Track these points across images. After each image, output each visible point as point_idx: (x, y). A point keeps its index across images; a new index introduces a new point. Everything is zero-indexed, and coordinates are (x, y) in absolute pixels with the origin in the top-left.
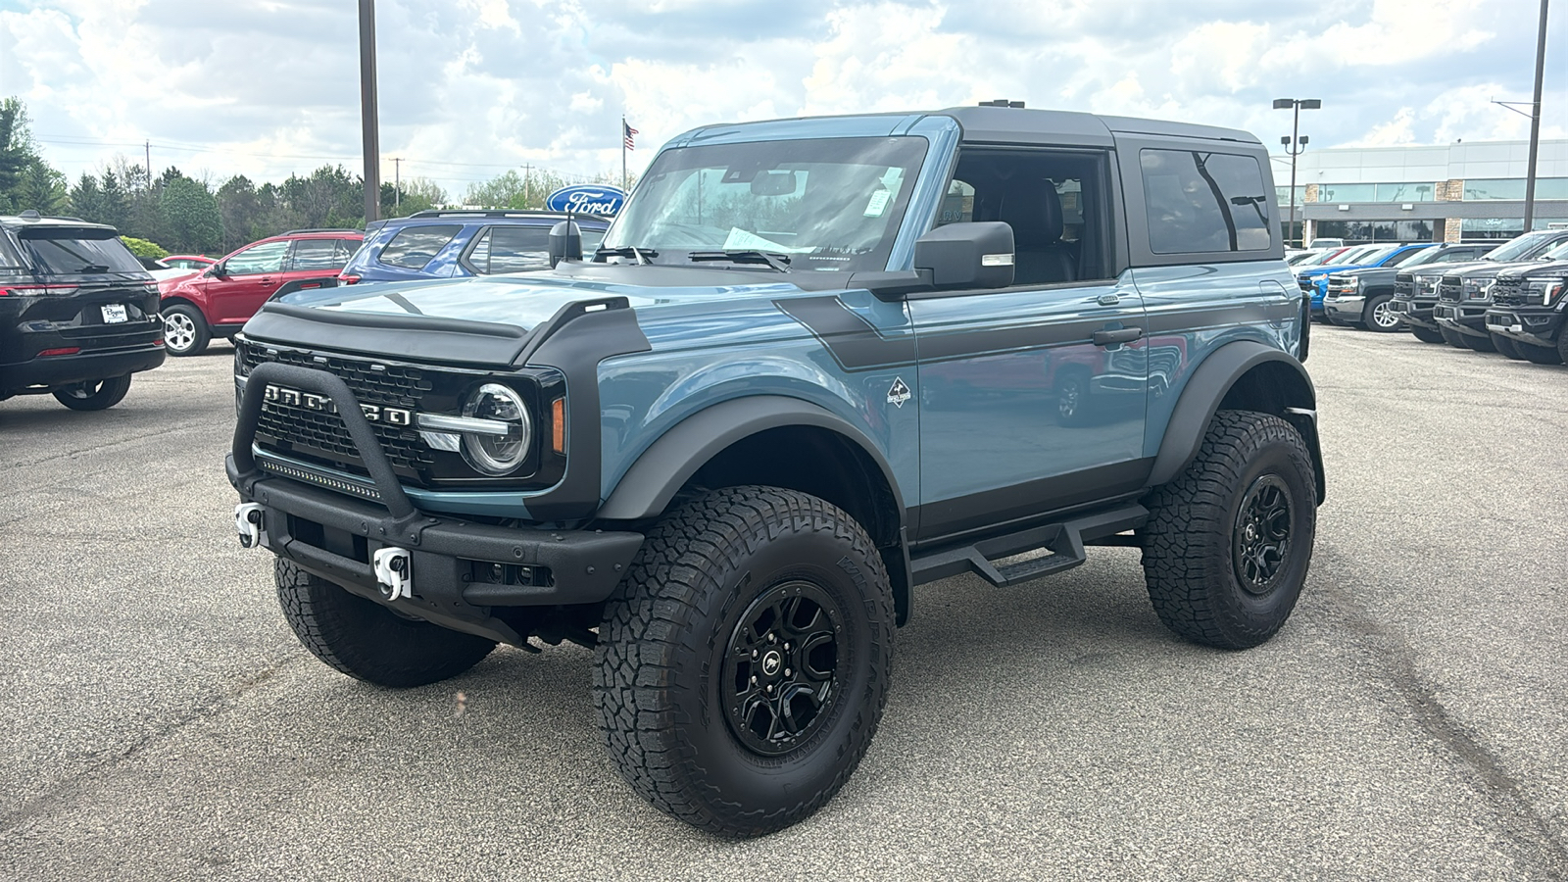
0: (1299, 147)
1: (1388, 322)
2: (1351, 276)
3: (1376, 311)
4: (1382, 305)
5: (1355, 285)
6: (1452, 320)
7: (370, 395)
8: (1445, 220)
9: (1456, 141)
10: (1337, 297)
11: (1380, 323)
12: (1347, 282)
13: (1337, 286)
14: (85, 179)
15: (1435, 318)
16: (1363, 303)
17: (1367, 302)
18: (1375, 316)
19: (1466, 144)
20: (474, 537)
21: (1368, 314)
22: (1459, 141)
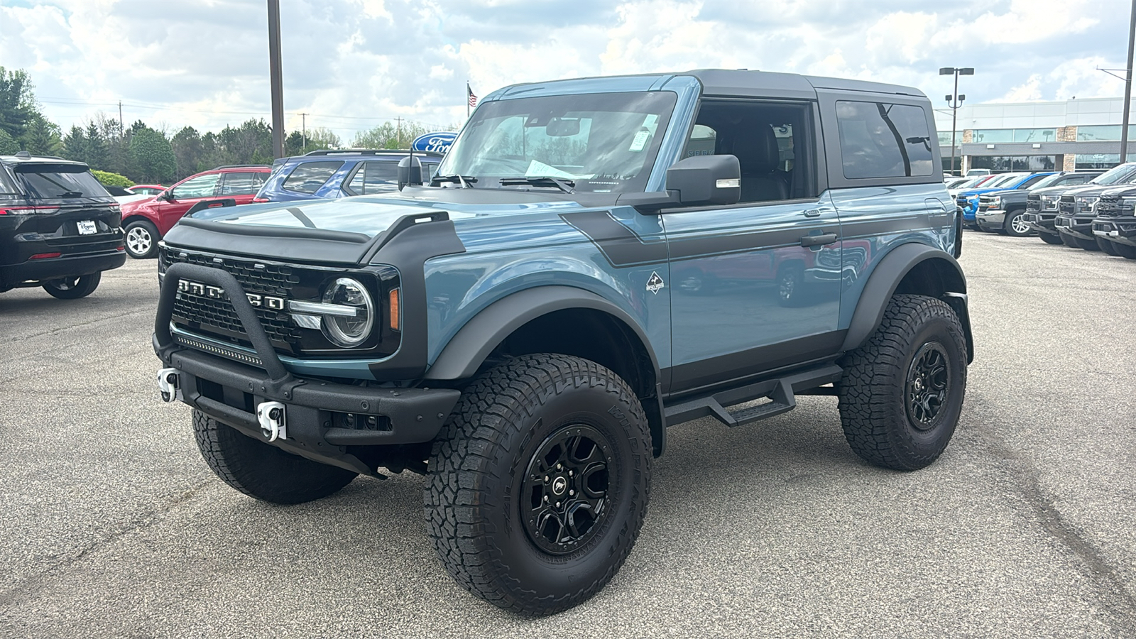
0: (958, 102)
1: (1022, 229)
2: (995, 196)
3: (1014, 221)
4: (1018, 217)
5: (998, 202)
6: (1068, 227)
7: (254, 286)
8: (1063, 155)
9: (1071, 98)
10: (985, 211)
11: (1016, 230)
12: (993, 201)
13: (985, 204)
14: (74, 129)
15: (1056, 226)
16: (1004, 215)
17: (1007, 215)
18: (1013, 225)
19: (1079, 100)
20: (332, 394)
21: (1008, 224)
22: (1074, 97)
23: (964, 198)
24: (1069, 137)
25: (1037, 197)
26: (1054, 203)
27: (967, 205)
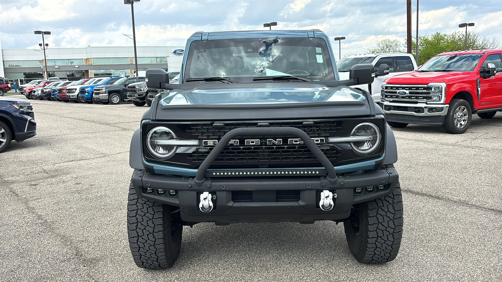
1: (116, 101)
2: (103, 88)
3: (112, 98)
4: (113, 96)
5: (105, 90)
8: (88, 71)
9: (88, 46)
10: (99, 94)
11: (114, 102)
12: (102, 90)
13: (98, 91)
16: (108, 96)
17: (109, 95)
18: (112, 100)
19: (91, 47)
21: (110, 99)
22: (89, 46)
23: (85, 89)
24: (90, 63)
25: (134, 87)
26: (142, 89)
27: (86, 92)
